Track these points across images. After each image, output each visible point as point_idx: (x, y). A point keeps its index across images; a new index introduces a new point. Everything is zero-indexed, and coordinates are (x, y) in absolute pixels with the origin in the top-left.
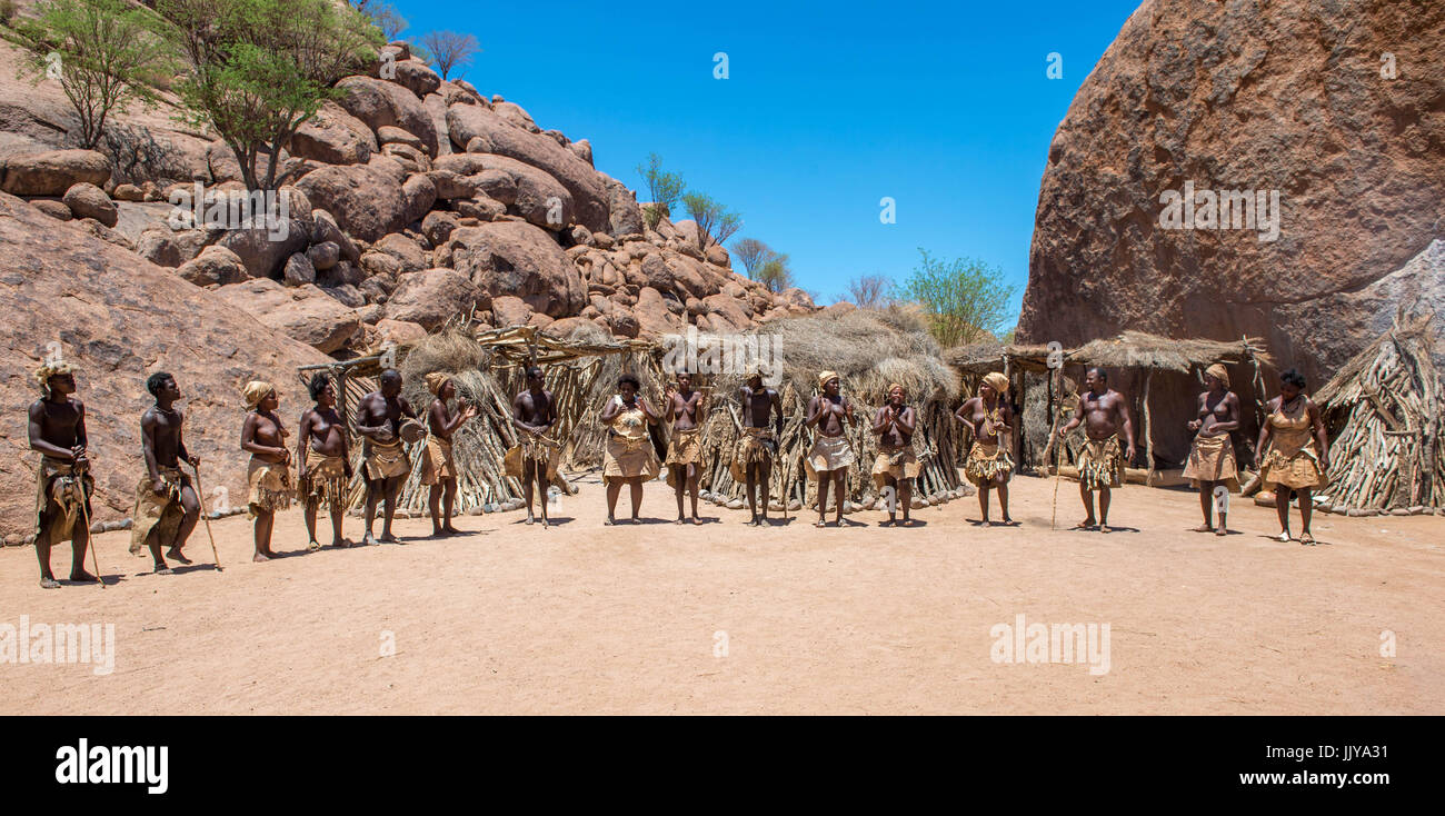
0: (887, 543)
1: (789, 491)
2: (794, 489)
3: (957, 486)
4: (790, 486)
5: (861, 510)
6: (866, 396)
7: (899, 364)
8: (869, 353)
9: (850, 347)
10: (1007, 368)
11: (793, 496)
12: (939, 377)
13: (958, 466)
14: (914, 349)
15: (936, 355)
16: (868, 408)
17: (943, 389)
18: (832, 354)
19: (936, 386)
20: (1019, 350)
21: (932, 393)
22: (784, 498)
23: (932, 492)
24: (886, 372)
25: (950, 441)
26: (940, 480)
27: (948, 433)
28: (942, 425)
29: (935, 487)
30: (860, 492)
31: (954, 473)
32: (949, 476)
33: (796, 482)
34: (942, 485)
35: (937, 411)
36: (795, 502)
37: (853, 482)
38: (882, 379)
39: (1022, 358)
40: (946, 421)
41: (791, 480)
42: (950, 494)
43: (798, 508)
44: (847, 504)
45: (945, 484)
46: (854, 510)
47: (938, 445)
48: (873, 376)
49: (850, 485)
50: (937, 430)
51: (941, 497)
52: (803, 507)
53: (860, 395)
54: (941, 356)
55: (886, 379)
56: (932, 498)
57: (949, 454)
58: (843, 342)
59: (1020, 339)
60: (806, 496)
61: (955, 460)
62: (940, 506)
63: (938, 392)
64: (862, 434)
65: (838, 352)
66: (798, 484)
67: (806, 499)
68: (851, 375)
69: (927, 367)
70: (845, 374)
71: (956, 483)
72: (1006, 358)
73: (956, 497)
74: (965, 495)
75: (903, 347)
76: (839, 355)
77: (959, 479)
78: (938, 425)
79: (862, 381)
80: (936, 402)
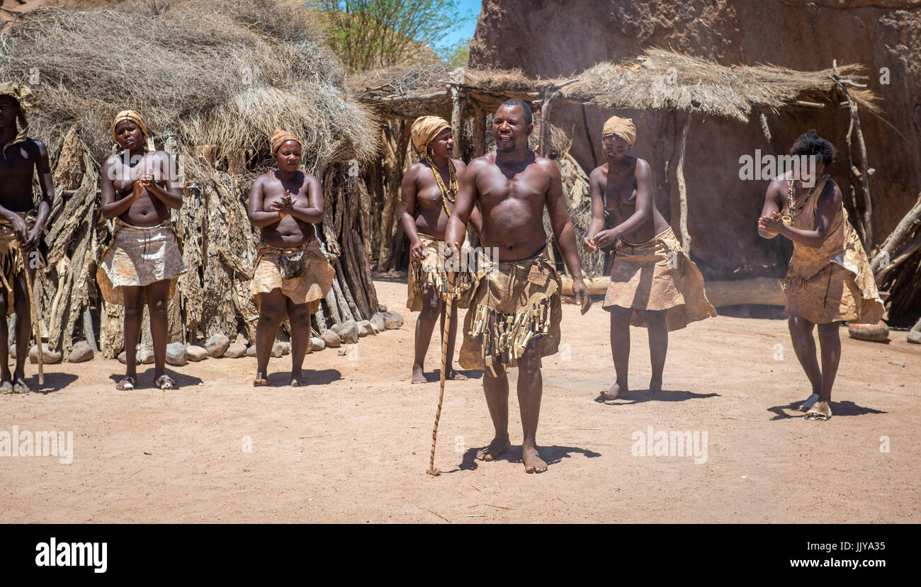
0: (250, 416)
1: (70, 327)
2: (79, 323)
3: (371, 313)
4: (73, 316)
5: (204, 358)
6: (214, 154)
7: (273, 97)
8: (218, 77)
9: (183, 64)
10: (456, 108)
11: (78, 335)
12: (341, 121)
13: (374, 278)
14: (299, 71)
15: (338, 84)
16: (216, 176)
17: (348, 143)
18: (150, 77)
19: (336, 137)
20: (478, 77)
21: (329, 149)
22: (61, 340)
23: (330, 323)
24: (249, 111)
25: (360, 234)
26: (343, 302)
27: (358, 221)
28: (347, 206)
29: (335, 315)
30: (202, 326)
31: (368, 291)
32: (359, 294)
33: (83, 309)
34: (346, 312)
35: (337, 182)
36: (82, 347)
37: (189, 307)
38: (242, 124)
39: (481, 91)
40: (353, 200)
41: (74, 306)
42: (361, 326)
43: (88, 357)
44: (173, 349)
45: (352, 310)
46: (190, 358)
47: (340, 240)
48: (226, 118)
49: (183, 313)
50: (338, 214)
51: (344, 332)
52: (97, 355)
53: (203, 151)
54: (345, 85)
55: (248, 123)
56: (329, 334)
57: (358, 260)
58: (172, 55)
59: (477, 59)
60: (103, 335)
61: (369, 268)
62: (344, 348)
63: (339, 148)
64: (205, 221)
65: (161, 73)
66: (87, 316)
67: (103, 341)
68: (185, 114)
69: (321, 104)
70: (175, 113)
71: (369, 307)
72: (454, 92)
73: (372, 332)
74: (386, 328)
75: (279, 67)
76: (164, 79)
77: (376, 301)
78: (340, 206)
79: (206, 127)
80: (337, 165)
